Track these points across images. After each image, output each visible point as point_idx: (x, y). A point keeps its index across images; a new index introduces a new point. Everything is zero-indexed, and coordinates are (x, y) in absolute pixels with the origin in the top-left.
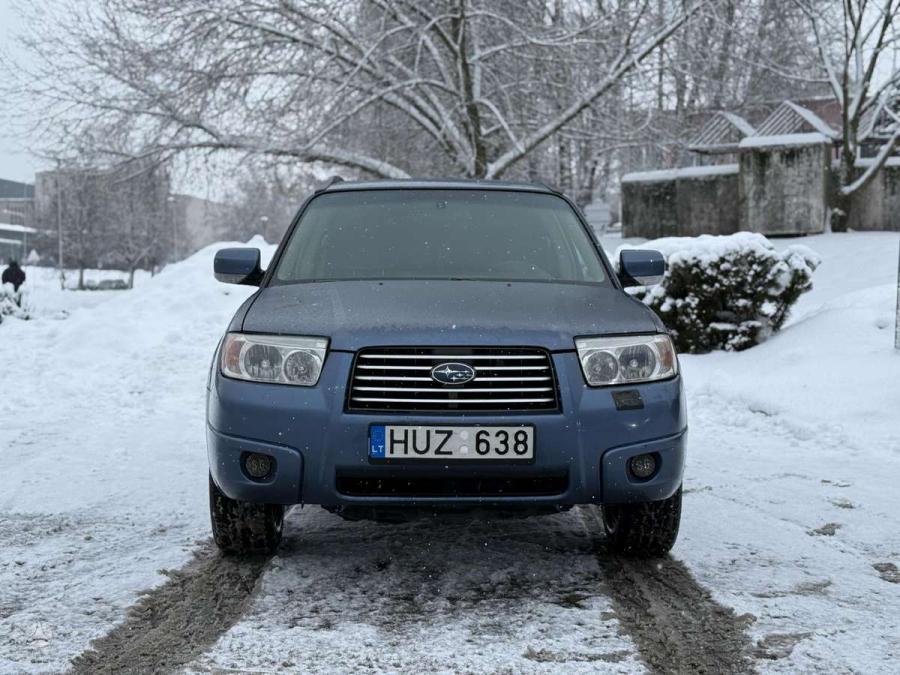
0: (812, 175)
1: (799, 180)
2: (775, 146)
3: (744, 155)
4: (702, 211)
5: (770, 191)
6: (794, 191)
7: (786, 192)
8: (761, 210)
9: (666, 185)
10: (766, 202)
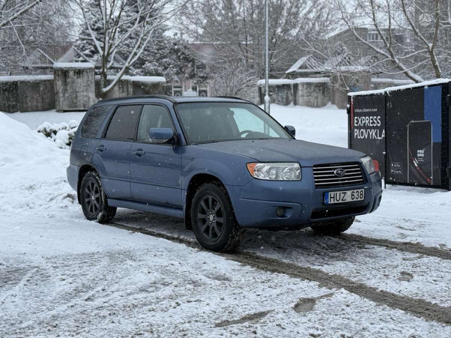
0: (89, 82)
1: (83, 84)
2: (71, 68)
3: (56, 71)
4: (33, 98)
5: (70, 89)
6: (81, 90)
7: (77, 90)
8: (66, 98)
9: (9, 84)
10: (68, 95)
